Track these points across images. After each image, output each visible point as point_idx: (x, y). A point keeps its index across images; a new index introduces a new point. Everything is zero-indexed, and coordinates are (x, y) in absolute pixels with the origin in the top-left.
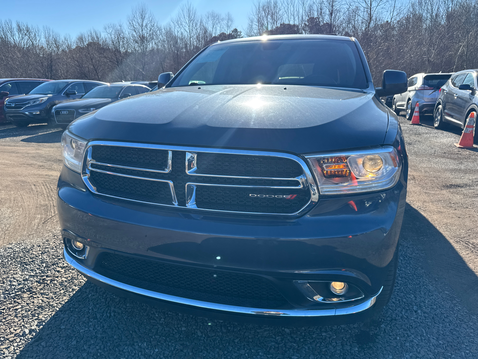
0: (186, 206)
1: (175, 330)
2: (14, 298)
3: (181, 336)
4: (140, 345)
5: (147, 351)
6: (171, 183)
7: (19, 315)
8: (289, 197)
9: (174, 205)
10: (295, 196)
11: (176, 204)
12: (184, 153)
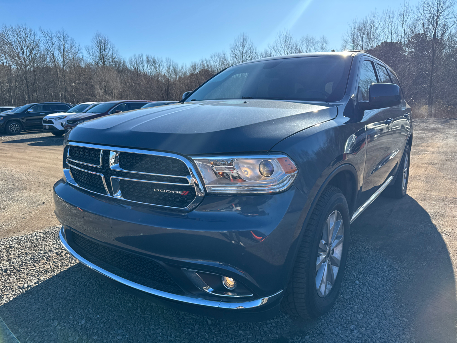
0: (114, 196)
1: (122, 304)
2: (34, 262)
3: (124, 310)
4: (90, 310)
5: (91, 315)
6: (102, 176)
7: (29, 274)
8: (182, 193)
9: (107, 195)
10: (187, 192)
11: (109, 195)
12: (109, 151)
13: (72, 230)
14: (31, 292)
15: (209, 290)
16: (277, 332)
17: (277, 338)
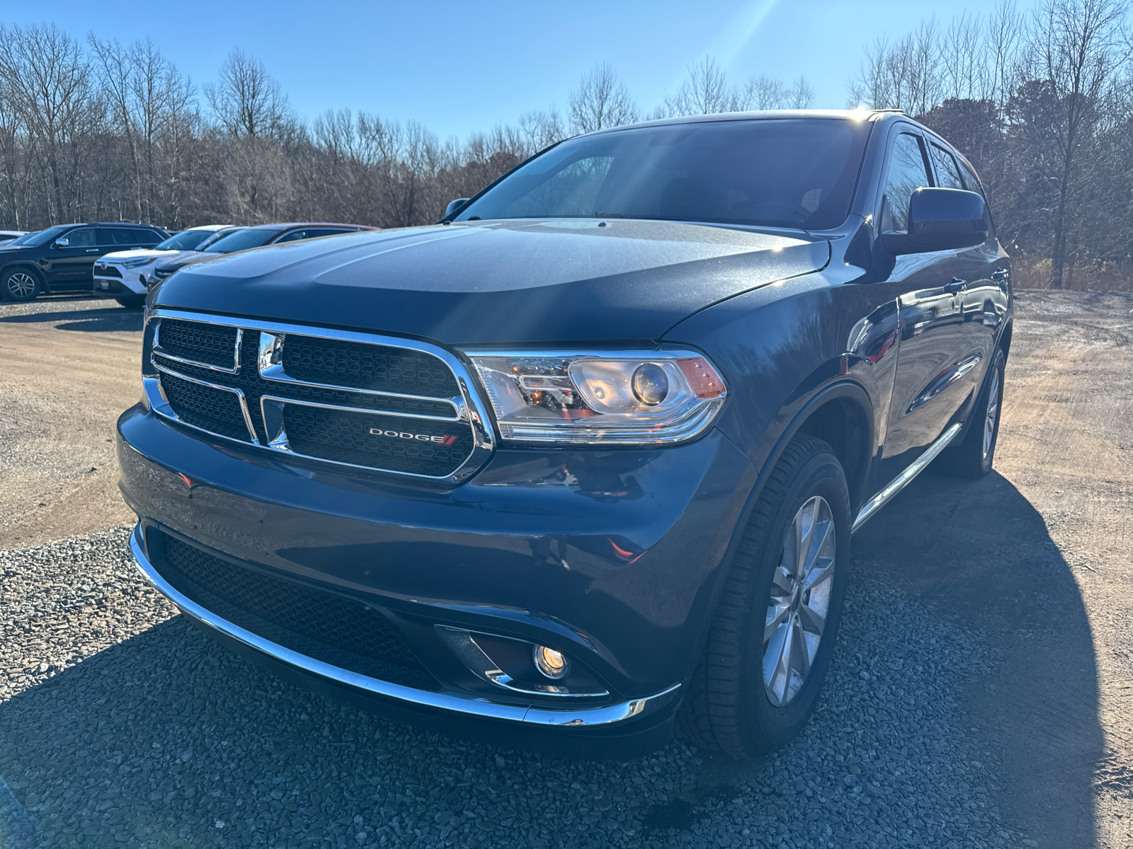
0: (268, 446)
1: (286, 716)
2: (66, 611)
3: (289, 729)
4: (204, 727)
5: (206, 740)
6: (241, 395)
7: (53, 640)
8: (441, 440)
9: (252, 442)
10: (453, 438)
11: (256, 443)
12: (259, 332)
13: (162, 529)
14: (58, 683)
15: (501, 679)
16: (664, 788)
17: (663, 802)
